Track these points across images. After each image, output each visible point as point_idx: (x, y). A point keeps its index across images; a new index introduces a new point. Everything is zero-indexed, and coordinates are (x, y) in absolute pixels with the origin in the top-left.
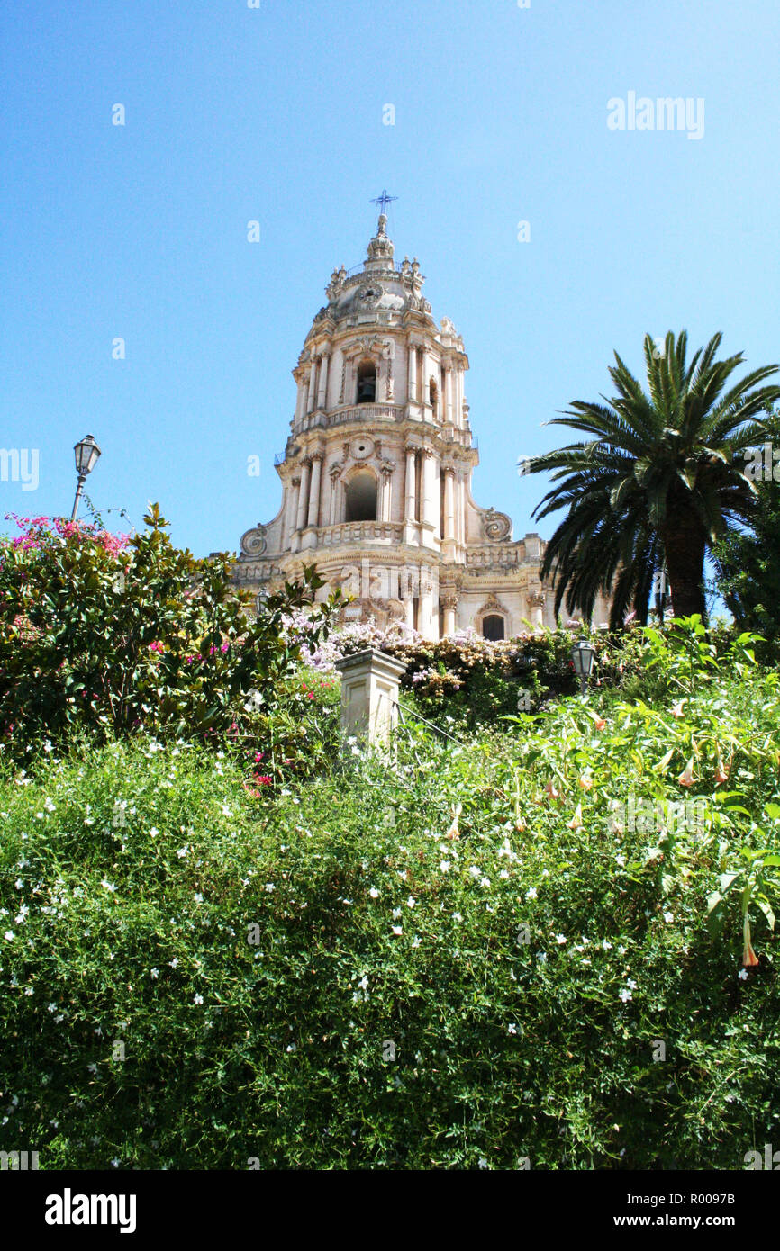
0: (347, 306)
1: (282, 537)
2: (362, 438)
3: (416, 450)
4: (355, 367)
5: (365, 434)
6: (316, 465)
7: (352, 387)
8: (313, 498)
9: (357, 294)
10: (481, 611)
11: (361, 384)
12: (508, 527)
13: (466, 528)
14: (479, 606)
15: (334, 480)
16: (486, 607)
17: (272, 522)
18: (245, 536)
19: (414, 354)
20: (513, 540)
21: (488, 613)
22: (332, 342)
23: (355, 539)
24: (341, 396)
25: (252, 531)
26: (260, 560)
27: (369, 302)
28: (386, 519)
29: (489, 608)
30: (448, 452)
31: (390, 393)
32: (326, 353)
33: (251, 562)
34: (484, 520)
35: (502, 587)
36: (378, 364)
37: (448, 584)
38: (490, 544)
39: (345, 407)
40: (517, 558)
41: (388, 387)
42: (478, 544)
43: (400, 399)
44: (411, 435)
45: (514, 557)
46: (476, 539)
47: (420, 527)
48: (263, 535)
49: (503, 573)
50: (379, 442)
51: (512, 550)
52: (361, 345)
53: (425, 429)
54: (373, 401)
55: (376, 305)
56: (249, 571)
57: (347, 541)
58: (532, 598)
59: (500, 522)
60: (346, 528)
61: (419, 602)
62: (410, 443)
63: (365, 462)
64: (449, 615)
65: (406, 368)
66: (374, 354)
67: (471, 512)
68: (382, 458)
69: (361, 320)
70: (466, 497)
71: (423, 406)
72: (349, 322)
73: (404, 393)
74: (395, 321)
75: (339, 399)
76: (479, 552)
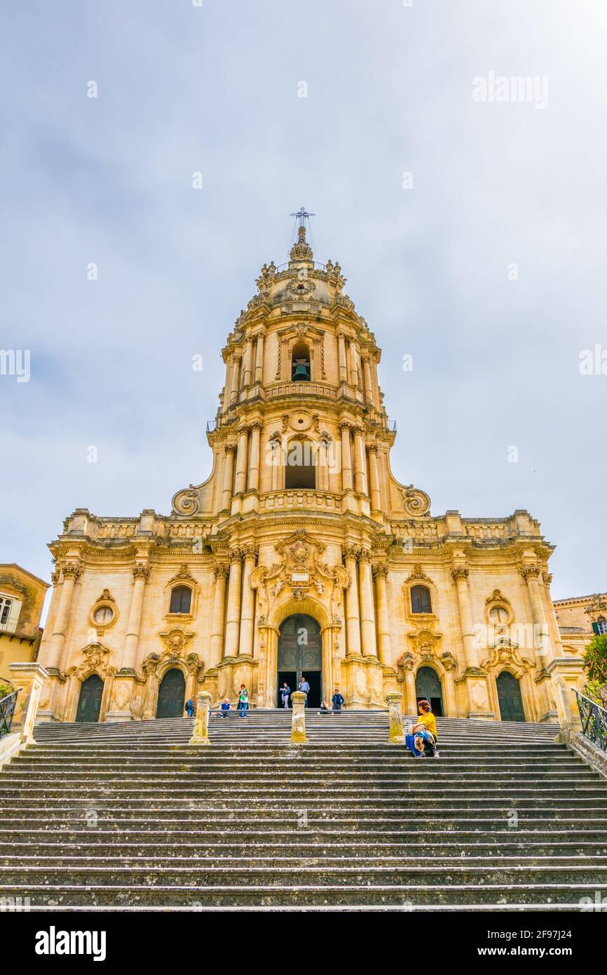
0: (279, 296)
1: (213, 499)
2: (301, 412)
3: (350, 427)
4: (291, 347)
5: (303, 408)
6: (255, 434)
7: (288, 364)
8: (254, 463)
9: (288, 287)
10: (409, 580)
11: (295, 364)
12: (428, 503)
13: (390, 502)
14: (406, 575)
16: (414, 577)
17: (204, 485)
18: (177, 495)
19: (342, 342)
20: (433, 514)
21: (415, 583)
22: (267, 326)
23: (299, 505)
24: (277, 374)
25: (183, 492)
26: (192, 520)
27: (301, 294)
28: (326, 487)
29: (416, 578)
30: (372, 432)
31: (324, 374)
32: (261, 334)
33: (183, 521)
34: (405, 496)
35: (426, 559)
36: (311, 347)
37: (380, 554)
38: (412, 518)
39: (282, 383)
40: (437, 533)
41: (323, 369)
42: (401, 518)
43: (332, 380)
44: (345, 413)
45: (434, 532)
46: (398, 513)
47: (358, 498)
48: (195, 496)
49: (427, 546)
50: (317, 416)
51: (432, 526)
52: (297, 329)
53: (358, 410)
54: (309, 380)
55: (307, 297)
56: (180, 530)
57: (291, 506)
58: (459, 571)
59: (420, 498)
60: (288, 495)
61: (361, 571)
62: (346, 420)
63: (305, 433)
64: (382, 583)
65: (336, 354)
66: (308, 340)
67: (393, 487)
68: (321, 431)
69: (295, 308)
70: (387, 473)
71: (353, 387)
72: (284, 309)
73: (336, 376)
74: (325, 313)
75: (275, 375)
76: (402, 525)
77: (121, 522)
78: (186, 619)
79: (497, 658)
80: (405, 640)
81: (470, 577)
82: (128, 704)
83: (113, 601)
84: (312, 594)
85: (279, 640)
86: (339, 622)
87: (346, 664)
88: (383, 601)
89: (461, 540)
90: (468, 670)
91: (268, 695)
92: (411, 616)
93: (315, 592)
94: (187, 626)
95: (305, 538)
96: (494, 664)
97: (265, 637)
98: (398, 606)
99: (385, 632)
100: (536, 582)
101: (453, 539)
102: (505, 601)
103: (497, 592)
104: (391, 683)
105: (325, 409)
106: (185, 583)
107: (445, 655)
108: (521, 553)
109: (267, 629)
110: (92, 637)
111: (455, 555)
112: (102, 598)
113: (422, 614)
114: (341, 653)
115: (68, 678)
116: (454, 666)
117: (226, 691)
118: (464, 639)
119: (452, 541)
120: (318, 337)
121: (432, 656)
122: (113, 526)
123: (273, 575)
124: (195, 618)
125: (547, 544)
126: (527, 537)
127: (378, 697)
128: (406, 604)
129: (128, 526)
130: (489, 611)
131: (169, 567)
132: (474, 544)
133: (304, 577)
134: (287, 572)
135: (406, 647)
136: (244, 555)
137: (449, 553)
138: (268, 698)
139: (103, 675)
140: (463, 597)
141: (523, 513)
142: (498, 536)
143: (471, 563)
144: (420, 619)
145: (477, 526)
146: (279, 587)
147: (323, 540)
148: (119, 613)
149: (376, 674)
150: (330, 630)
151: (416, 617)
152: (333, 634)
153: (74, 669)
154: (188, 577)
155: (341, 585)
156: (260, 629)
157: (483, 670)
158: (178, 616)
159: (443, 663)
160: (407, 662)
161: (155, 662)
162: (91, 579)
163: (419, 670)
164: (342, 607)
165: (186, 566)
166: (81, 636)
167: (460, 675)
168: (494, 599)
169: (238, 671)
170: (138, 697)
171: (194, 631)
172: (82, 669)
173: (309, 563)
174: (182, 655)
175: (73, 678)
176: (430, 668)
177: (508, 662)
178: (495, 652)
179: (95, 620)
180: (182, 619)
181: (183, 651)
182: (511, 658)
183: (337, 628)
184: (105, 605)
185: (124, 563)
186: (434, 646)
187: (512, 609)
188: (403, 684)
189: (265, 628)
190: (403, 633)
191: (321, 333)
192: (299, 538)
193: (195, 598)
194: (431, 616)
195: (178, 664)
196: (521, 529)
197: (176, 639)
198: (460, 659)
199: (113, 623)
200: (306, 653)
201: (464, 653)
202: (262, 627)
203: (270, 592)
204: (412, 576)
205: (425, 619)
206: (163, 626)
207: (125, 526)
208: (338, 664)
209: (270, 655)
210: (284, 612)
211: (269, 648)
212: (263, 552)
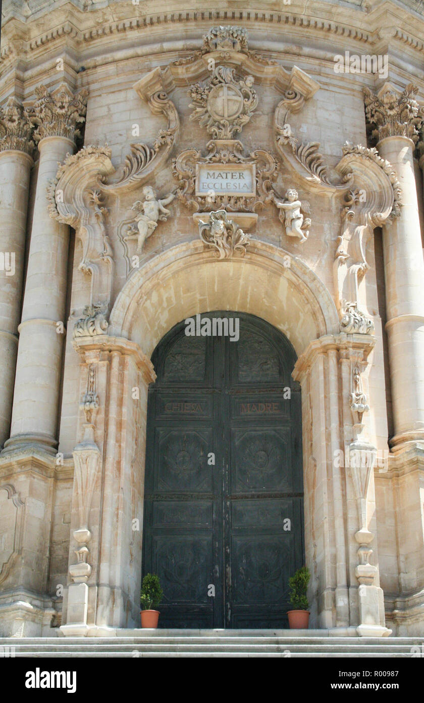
84: (266, 238)
86: (365, 328)
93: (276, 232)
95: (242, 60)
97: (101, 379)
109: (107, 348)
123: (133, 179)
133: (240, 184)
134: (182, 169)
150: (331, 358)
152: (342, 368)
155: (366, 214)
156: (82, 349)
173: (256, 141)
183: (358, 347)
189: (102, 345)
200: (244, 441)
202: (88, 342)
209: (118, 441)
210: (169, 300)
211: (113, 415)
212: (103, 111)
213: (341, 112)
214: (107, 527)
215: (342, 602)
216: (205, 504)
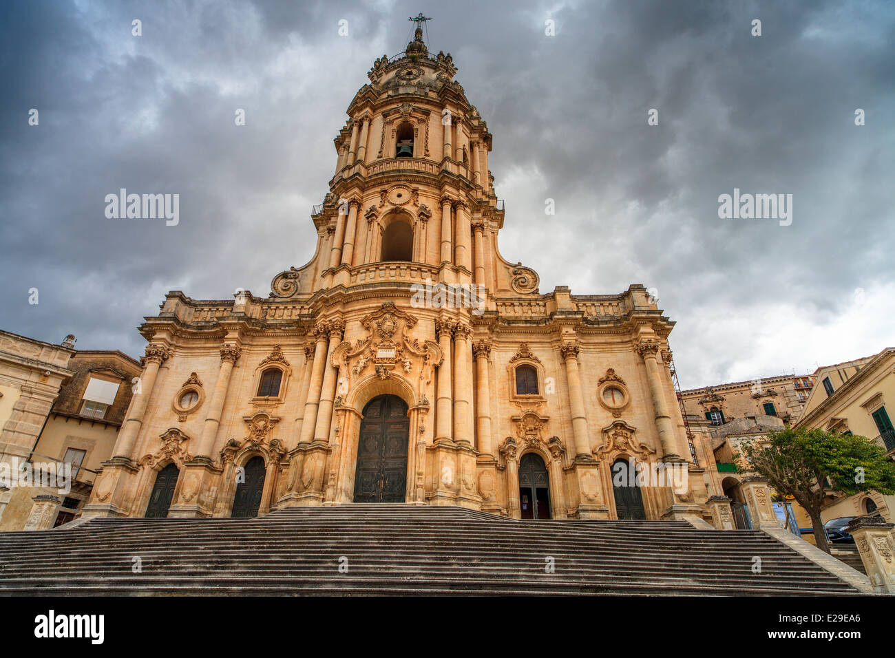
0: (388, 83)
1: (314, 280)
2: (399, 186)
3: (451, 200)
4: (395, 127)
5: (402, 183)
6: (354, 211)
7: (391, 144)
8: (349, 238)
9: (397, 75)
10: (514, 359)
11: (399, 145)
12: (536, 278)
13: (496, 281)
14: (511, 355)
15: (370, 223)
16: (519, 356)
17: (306, 267)
18: (277, 278)
19: (449, 123)
20: (542, 292)
21: (520, 362)
22: (374, 109)
23: (390, 278)
24: (380, 152)
25: (285, 275)
26: (290, 302)
27: (410, 80)
28: (422, 260)
29: (521, 357)
30: (478, 211)
31: (428, 151)
32: (367, 117)
33: (281, 303)
34: (512, 274)
35: (533, 338)
36: (416, 126)
37: (481, 331)
38: (519, 296)
39: (383, 161)
40: (545, 310)
41: (426, 146)
42: (508, 295)
43: (435, 156)
44: (447, 187)
45: (542, 309)
46: (505, 291)
47: (457, 270)
48: (296, 278)
49: (534, 323)
50: (417, 190)
51: (541, 303)
52: (402, 110)
53: (461, 184)
54: (412, 156)
55: (415, 82)
56: (278, 312)
57: (382, 280)
58: (568, 349)
59: (528, 276)
60: (380, 268)
61: (456, 347)
62: (447, 194)
63: (403, 207)
64: (483, 362)
65: (441, 134)
66: (413, 119)
67: (500, 266)
68: (419, 205)
69: (401, 91)
70: (494, 252)
71: (458, 164)
72: (390, 93)
73: (441, 154)
74: (433, 95)
75: (377, 154)
76: (508, 303)
77: (218, 305)
78: (274, 403)
79: (612, 444)
80: (508, 424)
81: (580, 355)
82: (196, 497)
83: (200, 385)
84: (398, 372)
85: (361, 424)
86: (426, 403)
87: (433, 450)
88: (484, 381)
89: (570, 316)
90: (578, 456)
91: (339, 487)
92: (516, 398)
93: (401, 369)
94: (274, 410)
95: (394, 311)
96: (608, 450)
97: (342, 420)
98: (501, 387)
99: (484, 415)
100: (655, 360)
101: (562, 315)
102: (620, 381)
103: (611, 371)
104: (489, 472)
105: (427, 184)
106: (276, 365)
107: (553, 440)
108: (636, 330)
109: (345, 410)
110: (175, 423)
111: (564, 331)
112: (189, 382)
113: (528, 395)
114: (428, 439)
115: (141, 468)
116: (562, 452)
117: (294, 482)
118: (574, 421)
119: (560, 317)
120: (424, 117)
121: (538, 440)
122: (210, 309)
123: (357, 352)
124: (283, 402)
125: (665, 319)
126: (644, 312)
127: (469, 489)
128: (511, 385)
129: (225, 309)
130: (602, 392)
131: (262, 349)
132: (585, 320)
133: (391, 354)
134: (373, 348)
135: (511, 432)
136: (329, 331)
137: (556, 331)
138: (339, 491)
139: (179, 464)
140: (574, 376)
141: (639, 288)
142: (612, 314)
143: (582, 341)
144: (525, 401)
145: (588, 304)
146: (362, 364)
147: (415, 314)
148: (205, 397)
149: (469, 462)
150: (416, 411)
151: (522, 398)
152: (419, 415)
153: (149, 457)
154: (281, 359)
155: (432, 361)
156: (337, 410)
157: (596, 458)
158: (265, 400)
159: (550, 449)
160: (510, 447)
161: (234, 449)
162: (181, 363)
163: (522, 459)
164: (432, 386)
165: (278, 347)
166: (162, 422)
167: (569, 462)
168: (607, 379)
169: (309, 460)
170: (212, 488)
171: (280, 415)
172: (158, 458)
173: (397, 339)
174: (265, 441)
175: (147, 467)
176: (536, 455)
177: (623, 448)
178: (609, 437)
179: (180, 406)
180: (269, 403)
181: (267, 437)
182: (627, 443)
183: (423, 409)
184: (191, 390)
185: (215, 345)
186: (540, 431)
187: (627, 390)
188: (504, 473)
189: (343, 410)
190: (507, 416)
191: (427, 113)
192: (388, 312)
193: (285, 380)
194: (537, 398)
195: (259, 451)
196: (636, 304)
197: (262, 424)
198: (568, 445)
199: (197, 408)
200: (390, 438)
201: (574, 437)
202: (339, 408)
203: (352, 369)
204: (518, 355)
205: (531, 401)
206: (249, 411)
207: (221, 309)
208: (422, 451)
209: (346, 441)
210: (367, 392)
211: (345, 432)
212: (350, 328)
213: (426, 327)
214: (341, 469)
215: (412, 494)
216: (376, 460)
